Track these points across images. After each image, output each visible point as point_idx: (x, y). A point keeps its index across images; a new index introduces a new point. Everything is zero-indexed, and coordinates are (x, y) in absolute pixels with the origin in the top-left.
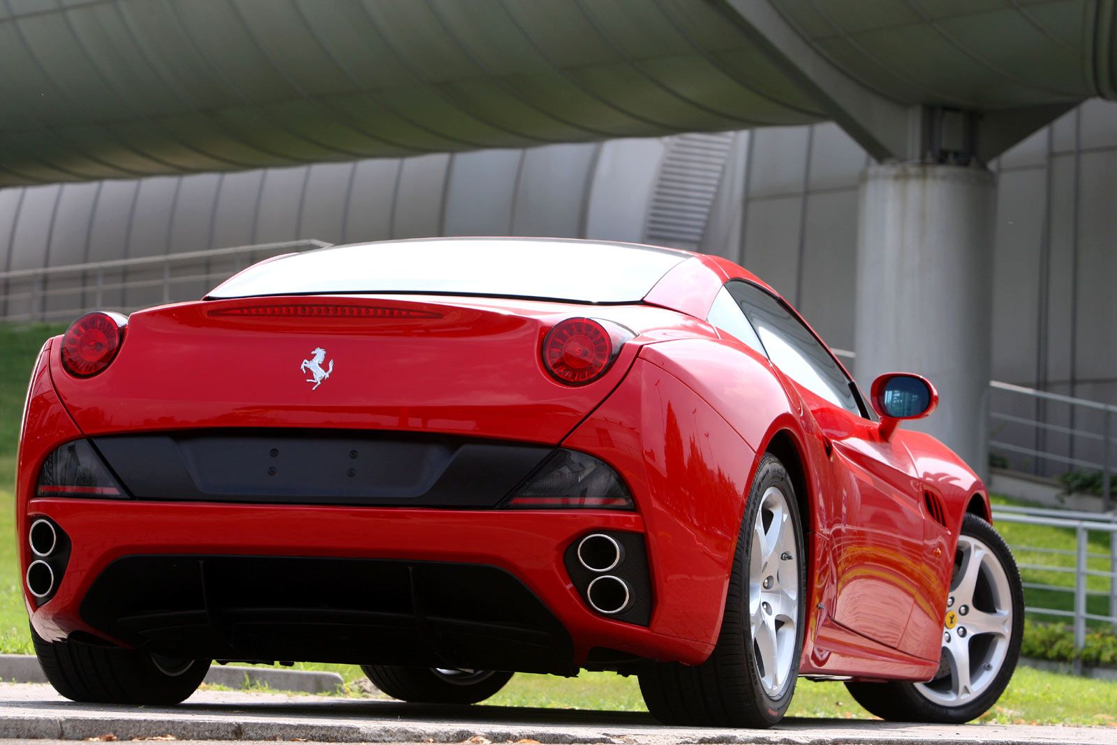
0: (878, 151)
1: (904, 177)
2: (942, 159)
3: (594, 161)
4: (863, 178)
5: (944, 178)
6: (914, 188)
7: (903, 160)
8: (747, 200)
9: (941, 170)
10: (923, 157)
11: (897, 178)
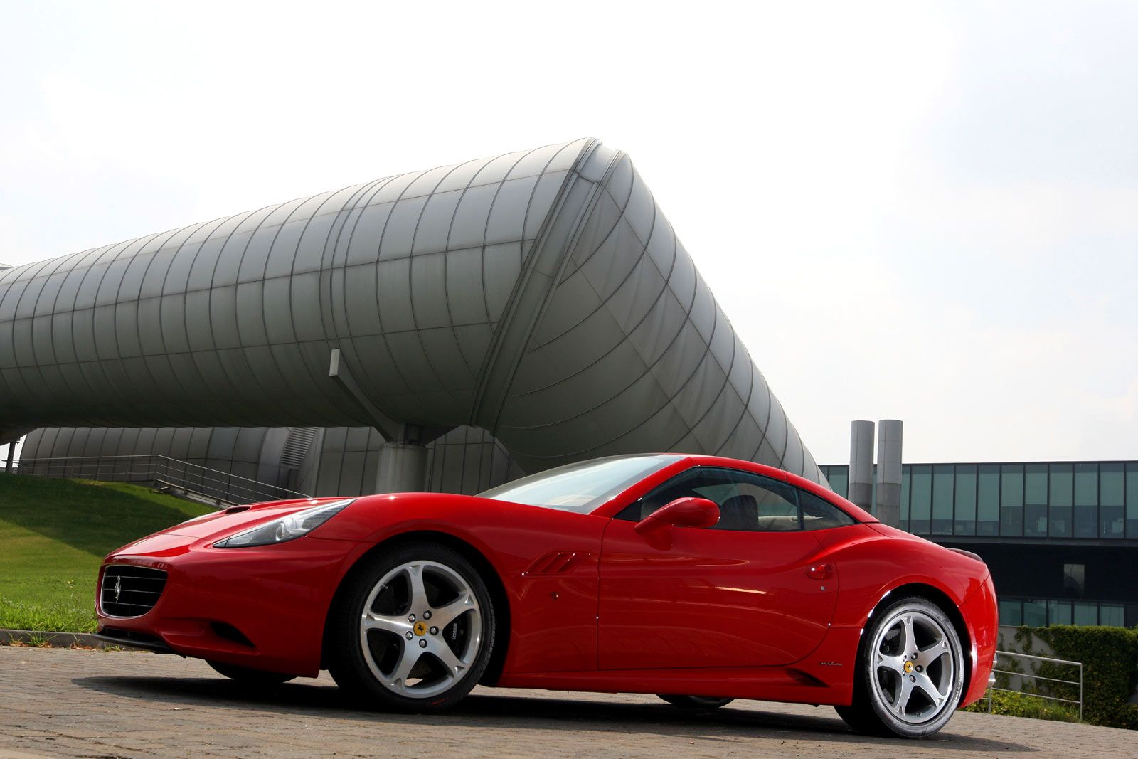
0: (388, 438)
1: (397, 448)
2: (410, 443)
3: (265, 435)
4: (382, 447)
5: (411, 449)
6: (400, 452)
7: (397, 442)
8: (322, 453)
9: (410, 446)
10: (404, 441)
11: (394, 448)
